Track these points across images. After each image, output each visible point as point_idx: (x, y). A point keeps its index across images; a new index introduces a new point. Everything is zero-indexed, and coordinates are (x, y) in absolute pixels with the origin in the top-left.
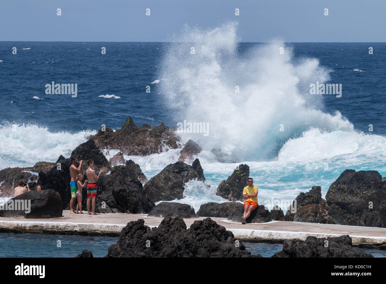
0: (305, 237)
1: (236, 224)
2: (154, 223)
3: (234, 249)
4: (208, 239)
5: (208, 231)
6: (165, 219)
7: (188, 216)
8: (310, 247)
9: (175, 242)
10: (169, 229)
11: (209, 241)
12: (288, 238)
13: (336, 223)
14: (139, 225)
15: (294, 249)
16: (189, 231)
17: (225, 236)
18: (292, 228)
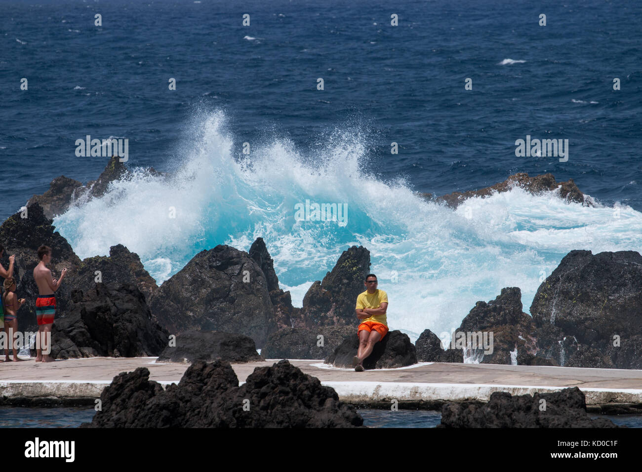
0: (488, 394)
1: (343, 373)
2: (170, 375)
3: (340, 424)
4: (283, 405)
5: (284, 388)
6: (193, 365)
7: (242, 357)
8: (497, 415)
9: (215, 414)
10: (202, 387)
11: (287, 409)
12: (453, 398)
13: (552, 362)
14: (139, 381)
15: (465, 420)
16: (244, 390)
17: (319, 397)
18: (461, 376)
